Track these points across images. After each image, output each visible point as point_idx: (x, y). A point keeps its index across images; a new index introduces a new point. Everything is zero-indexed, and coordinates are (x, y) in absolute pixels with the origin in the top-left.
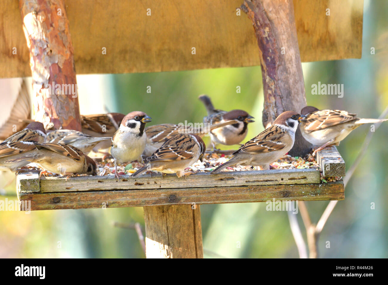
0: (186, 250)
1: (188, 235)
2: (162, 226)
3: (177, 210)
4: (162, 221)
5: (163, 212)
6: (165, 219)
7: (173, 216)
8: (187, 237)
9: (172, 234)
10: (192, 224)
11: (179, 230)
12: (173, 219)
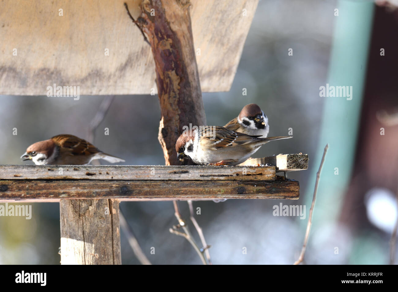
0: (103, 256)
1: (105, 241)
2: (78, 231)
3: (95, 213)
4: (78, 225)
5: (80, 216)
6: (82, 223)
7: (89, 220)
8: (104, 243)
9: (88, 239)
10: (111, 230)
11: (96, 235)
12: (90, 223)
